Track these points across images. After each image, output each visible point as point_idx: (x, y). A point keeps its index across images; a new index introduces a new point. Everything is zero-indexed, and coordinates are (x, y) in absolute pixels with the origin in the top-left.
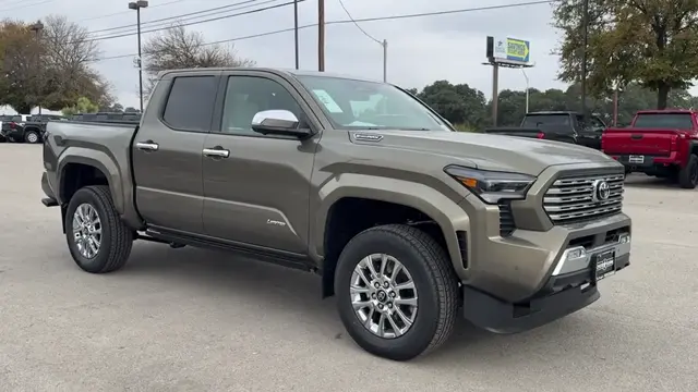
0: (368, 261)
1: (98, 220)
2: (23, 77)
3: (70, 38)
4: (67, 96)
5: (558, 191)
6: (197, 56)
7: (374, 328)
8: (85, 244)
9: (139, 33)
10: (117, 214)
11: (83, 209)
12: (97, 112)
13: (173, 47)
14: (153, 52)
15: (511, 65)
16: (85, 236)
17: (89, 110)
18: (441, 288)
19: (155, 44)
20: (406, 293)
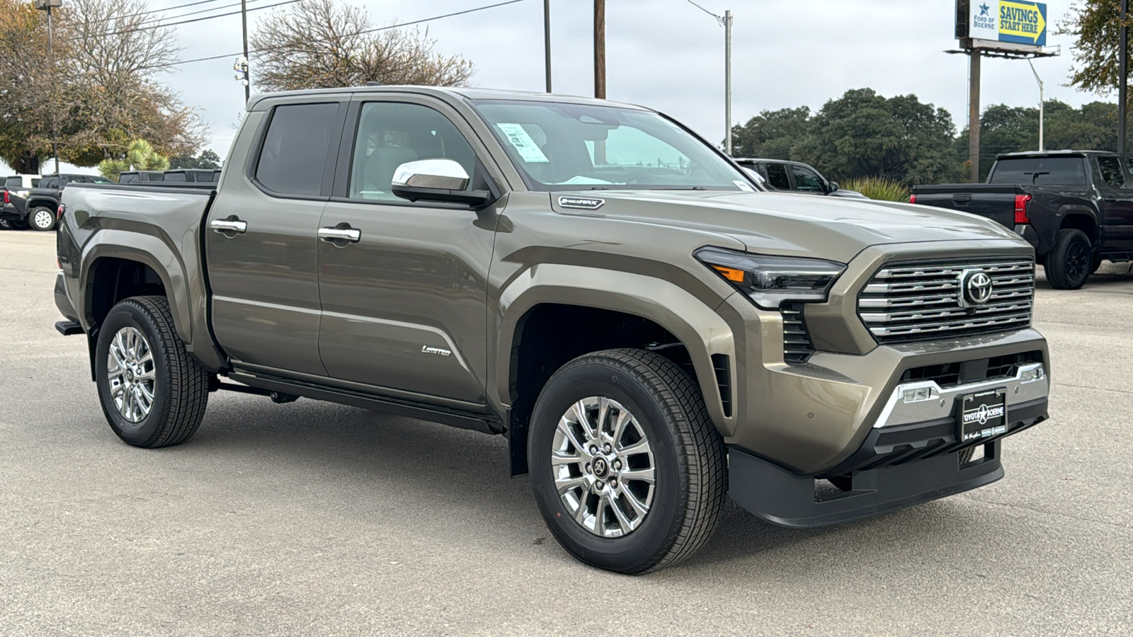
0: (579, 410)
1: (150, 356)
2: (25, 103)
3: (112, 23)
4: (108, 138)
5: (883, 287)
6: (357, 54)
7: (590, 522)
8: (129, 397)
9: (244, 11)
10: (181, 344)
11: (124, 338)
12: (166, 169)
13: (310, 38)
14: (271, 49)
15: (1006, 53)
16: (127, 384)
17: (152, 164)
18: (690, 449)
19: (274, 33)
20: (638, 462)
